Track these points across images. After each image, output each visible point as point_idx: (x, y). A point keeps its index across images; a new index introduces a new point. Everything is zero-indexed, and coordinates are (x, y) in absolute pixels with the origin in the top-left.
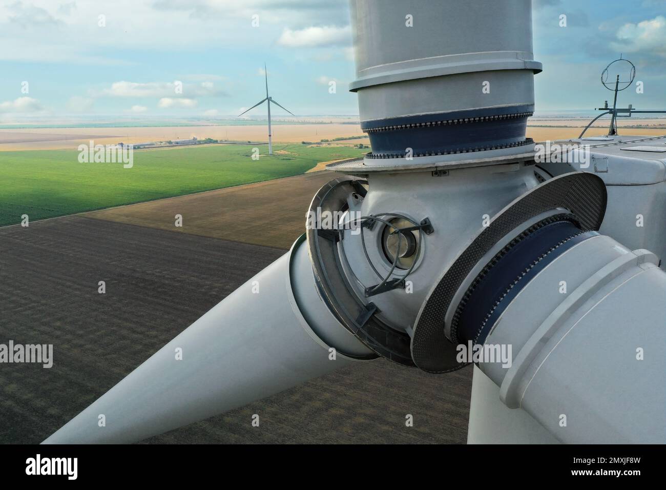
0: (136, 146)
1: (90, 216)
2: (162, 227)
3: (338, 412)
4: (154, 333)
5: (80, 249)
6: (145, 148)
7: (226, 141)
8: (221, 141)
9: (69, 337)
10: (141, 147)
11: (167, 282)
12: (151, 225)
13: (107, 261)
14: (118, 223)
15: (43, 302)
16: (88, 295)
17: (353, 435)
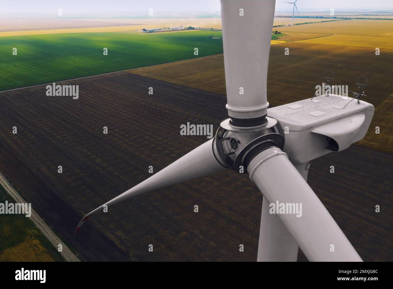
0: (152, 30)
1: (130, 72)
2: (165, 80)
3: (250, 189)
4: (161, 139)
5: (126, 91)
6: (156, 32)
7: (199, 28)
8: (197, 28)
9: (122, 137)
10: (155, 31)
11: (167, 111)
12: (160, 79)
13: (138, 98)
14: (143, 77)
15: (110, 118)
16: (130, 116)
17: (256, 201)
